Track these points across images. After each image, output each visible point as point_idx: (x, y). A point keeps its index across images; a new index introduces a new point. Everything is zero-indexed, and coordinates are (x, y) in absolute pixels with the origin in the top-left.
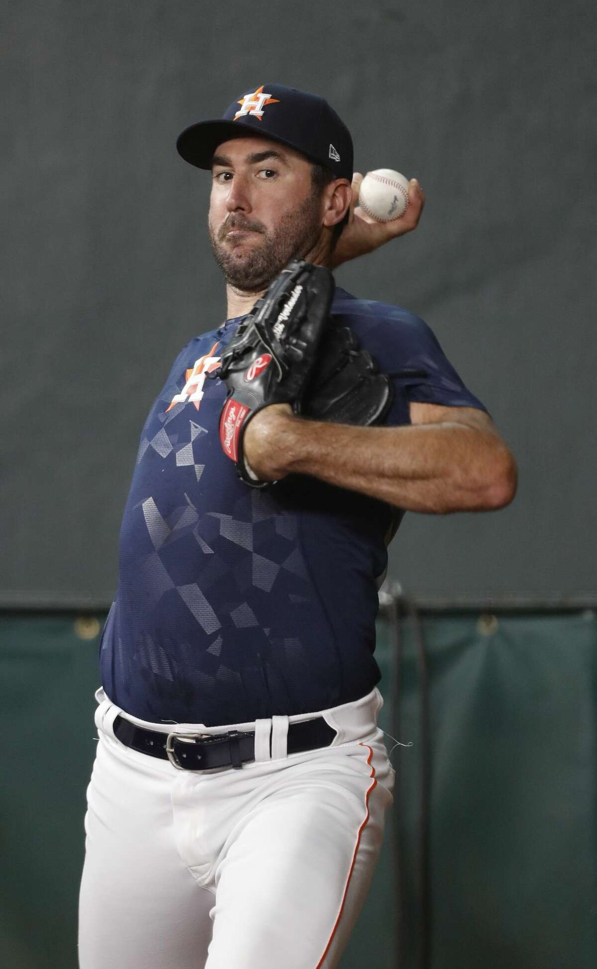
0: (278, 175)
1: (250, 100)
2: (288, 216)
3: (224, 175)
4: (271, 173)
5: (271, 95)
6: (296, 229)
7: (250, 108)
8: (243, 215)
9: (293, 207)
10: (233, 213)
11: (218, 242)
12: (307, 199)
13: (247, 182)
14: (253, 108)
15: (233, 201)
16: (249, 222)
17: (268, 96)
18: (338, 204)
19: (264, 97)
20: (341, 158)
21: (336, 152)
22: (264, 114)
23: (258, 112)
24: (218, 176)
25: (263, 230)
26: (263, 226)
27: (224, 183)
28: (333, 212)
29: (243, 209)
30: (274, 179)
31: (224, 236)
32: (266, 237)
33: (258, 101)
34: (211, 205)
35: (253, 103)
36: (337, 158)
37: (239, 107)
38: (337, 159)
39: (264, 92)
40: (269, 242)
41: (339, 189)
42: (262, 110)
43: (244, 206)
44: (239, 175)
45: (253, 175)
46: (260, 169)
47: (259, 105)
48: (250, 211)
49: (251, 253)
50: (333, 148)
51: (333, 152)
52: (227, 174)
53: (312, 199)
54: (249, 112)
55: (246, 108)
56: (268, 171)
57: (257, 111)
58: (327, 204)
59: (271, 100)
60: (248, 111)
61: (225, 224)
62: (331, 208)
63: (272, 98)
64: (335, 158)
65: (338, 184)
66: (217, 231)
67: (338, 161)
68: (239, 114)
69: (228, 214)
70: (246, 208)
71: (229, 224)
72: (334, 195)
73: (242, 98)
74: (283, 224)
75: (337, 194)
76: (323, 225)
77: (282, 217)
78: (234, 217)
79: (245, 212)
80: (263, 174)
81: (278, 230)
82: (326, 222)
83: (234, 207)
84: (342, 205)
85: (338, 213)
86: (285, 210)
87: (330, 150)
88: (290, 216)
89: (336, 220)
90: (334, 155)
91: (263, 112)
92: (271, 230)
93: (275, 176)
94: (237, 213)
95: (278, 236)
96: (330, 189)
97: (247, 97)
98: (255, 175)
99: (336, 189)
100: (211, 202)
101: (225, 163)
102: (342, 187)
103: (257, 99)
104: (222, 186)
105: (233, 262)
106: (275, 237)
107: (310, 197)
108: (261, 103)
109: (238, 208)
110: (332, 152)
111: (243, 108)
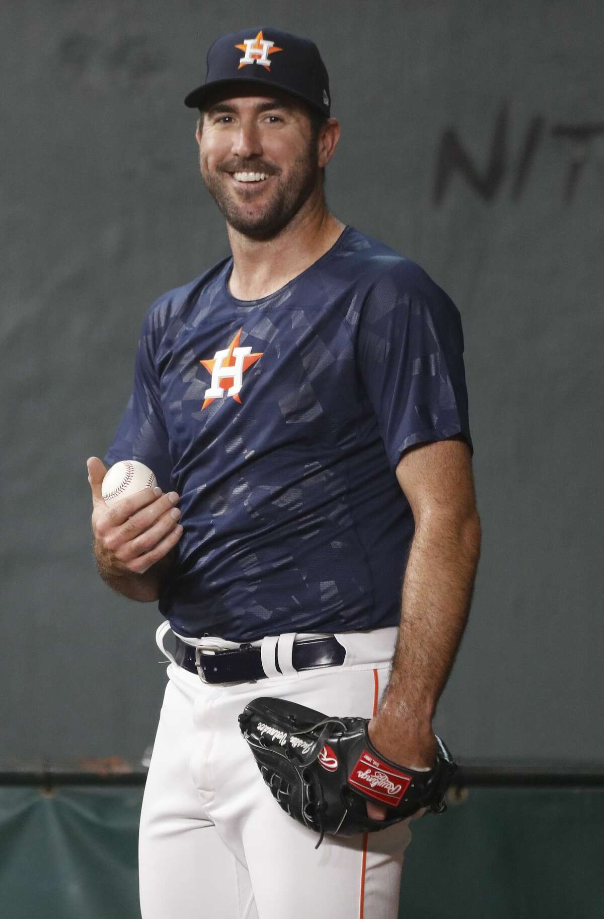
1: (254, 46)
4: (276, 120)
7: (255, 57)
14: (258, 56)
17: (271, 44)
19: (267, 45)
21: (327, 97)
22: (271, 63)
23: (264, 61)
29: (257, 156)
33: (262, 49)
35: (258, 51)
37: (242, 54)
39: (266, 37)
42: (269, 59)
45: (259, 122)
47: (264, 53)
54: (255, 61)
55: (251, 56)
56: (273, 118)
58: (321, 146)
59: (274, 48)
60: (253, 59)
63: (275, 46)
64: (326, 103)
68: (244, 61)
70: (259, 153)
72: (324, 136)
73: (243, 43)
75: (327, 135)
80: (268, 120)
83: (247, 156)
85: (328, 153)
87: (324, 96)
90: (326, 100)
91: (270, 61)
97: (249, 43)
99: (326, 131)
103: (261, 47)
108: (266, 51)
109: (252, 156)
111: (247, 55)
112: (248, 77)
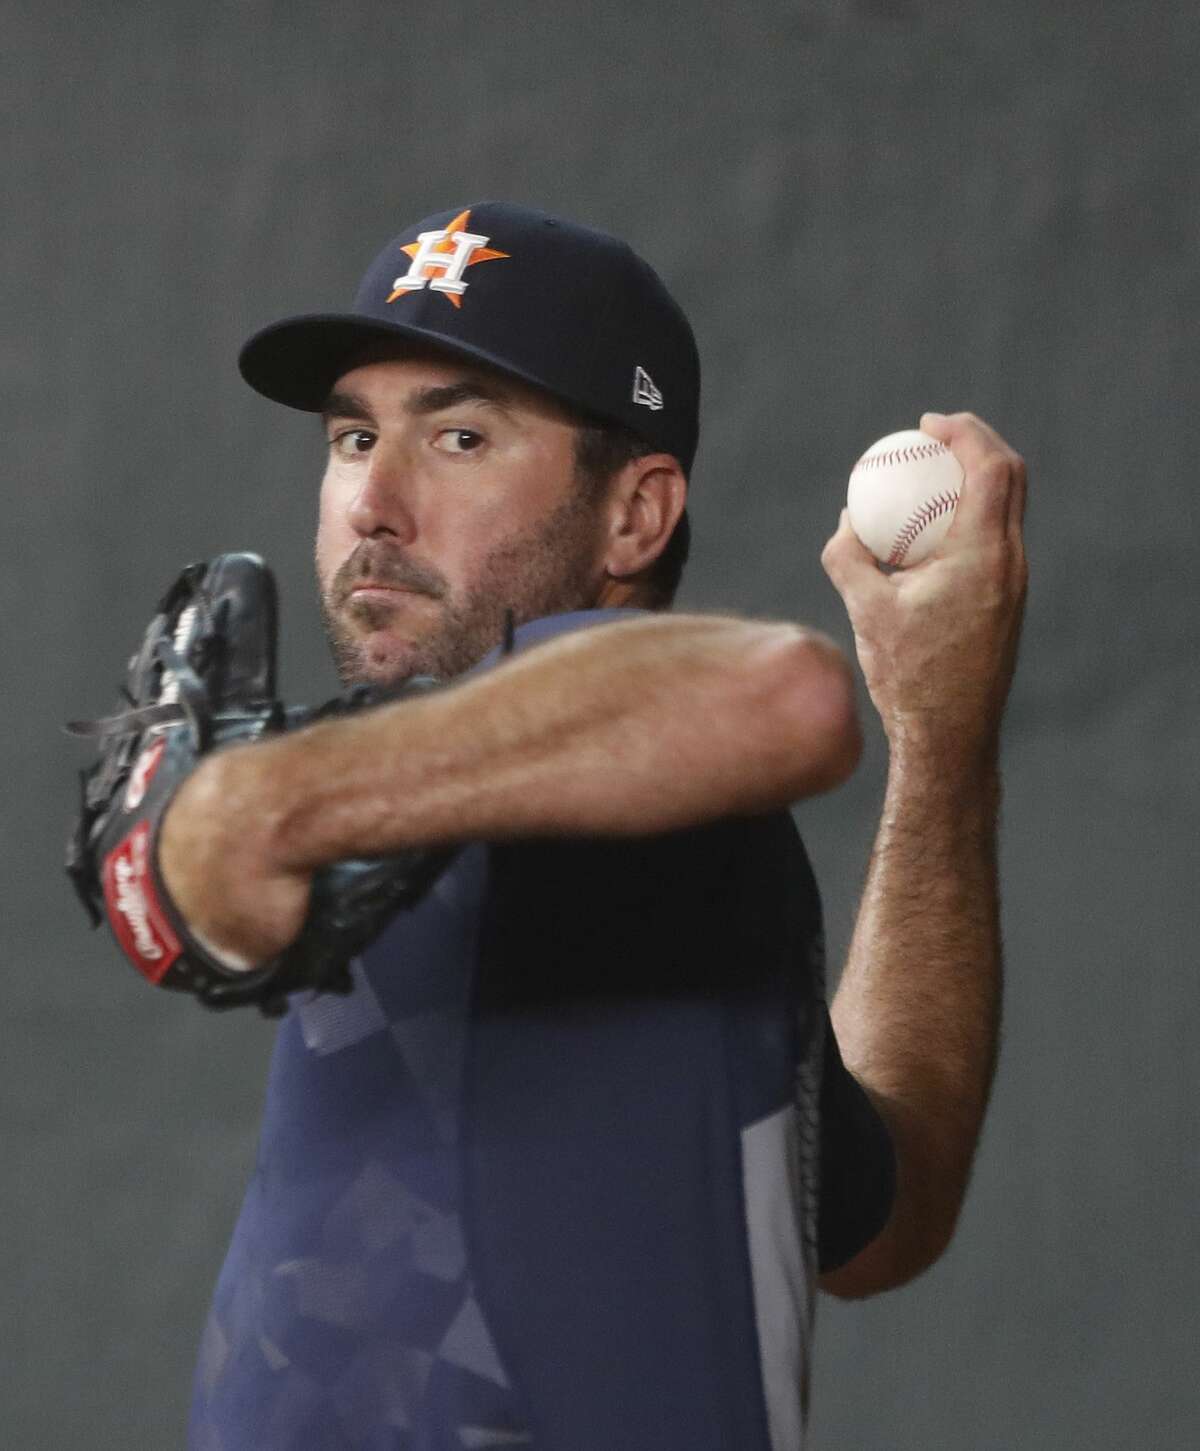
0: (489, 444)
1: (434, 249)
2: (505, 555)
3: (355, 437)
4: (472, 440)
5: (487, 239)
6: (525, 586)
7: (430, 273)
8: (394, 547)
9: (521, 530)
10: (371, 542)
11: (333, 612)
12: (560, 509)
13: (408, 461)
14: (439, 272)
15: (367, 510)
16: (406, 565)
17: (480, 241)
18: (647, 517)
19: (469, 243)
20: (665, 400)
21: (652, 386)
22: (467, 290)
23: (451, 284)
24: (341, 437)
25: (438, 587)
26: (440, 578)
27: (353, 457)
28: (632, 540)
29: (393, 533)
30: (478, 455)
31: (345, 596)
32: (447, 606)
33: (453, 253)
34: (323, 515)
35: (441, 258)
36: (651, 399)
37: (403, 265)
38: (656, 404)
39: (472, 227)
40: (453, 620)
41: (652, 482)
42: (463, 279)
43: (396, 523)
44: (388, 442)
45: (424, 443)
46: (442, 428)
47: (456, 263)
48: (413, 535)
49: (410, 653)
50: (645, 376)
51: (646, 386)
52: (365, 434)
53: (574, 507)
54: (428, 282)
55: (423, 271)
56: (464, 432)
57: (451, 281)
58: (617, 519)
59: (486, 251)
60: (426, 279)
61: (347, 565)
62: (626, 530)
63: (489, 246)
64: (647, 403)
65: (647, 468)
66: (328, 584)
67: (657, 408)
68: (405, 284)
69: (357, 542)
70: (401, 528)
71: (357, 565)
72: (637, 497)
73: (413, 240)
74: (490, 573)
75: (646, 494)
76: (607, 575)
77: (491, 558)
78: (369, 552)
79: (397, 541)
80: (451, 442)
81: (479, 591)
82: (612, 566)
83: (370, 527)
84: (658, 521)
85: (644, 544)
86: (499, 536)
87: (637, 382)
88: (510, 554)
89: (639, 560)
90: (645, 394)
91: (466, 285)
92: (457, 588)
93: (481, 447)
94: (380, 541)
95: (477, 604)
96: (627, 480)
97: (427, 239)
98: (431, 443)
99: (643, 481)
100: (322, 507)
101: (355, 410)
102: (660, 476)
103: (451, 247)
104: (350, 465)
105: (363, 671)
106: (469, 606)
107: (567, 502)
108: (461, 259)
109: (379, 530)
110: (641, 388)
111: (414, 269)
112: (402, 321)
